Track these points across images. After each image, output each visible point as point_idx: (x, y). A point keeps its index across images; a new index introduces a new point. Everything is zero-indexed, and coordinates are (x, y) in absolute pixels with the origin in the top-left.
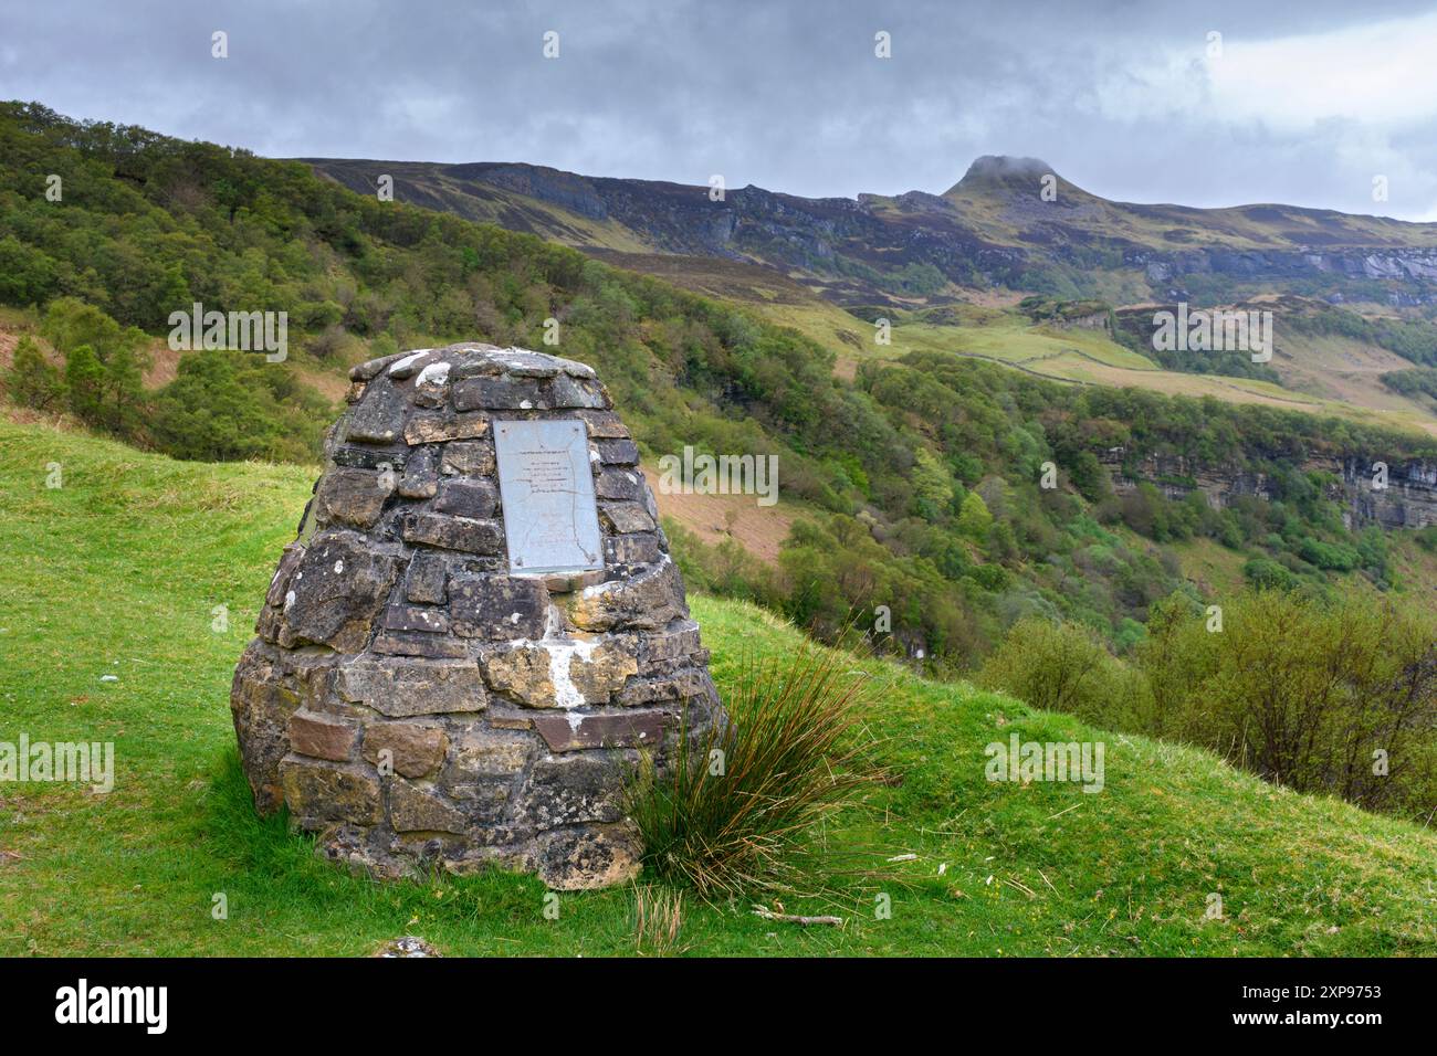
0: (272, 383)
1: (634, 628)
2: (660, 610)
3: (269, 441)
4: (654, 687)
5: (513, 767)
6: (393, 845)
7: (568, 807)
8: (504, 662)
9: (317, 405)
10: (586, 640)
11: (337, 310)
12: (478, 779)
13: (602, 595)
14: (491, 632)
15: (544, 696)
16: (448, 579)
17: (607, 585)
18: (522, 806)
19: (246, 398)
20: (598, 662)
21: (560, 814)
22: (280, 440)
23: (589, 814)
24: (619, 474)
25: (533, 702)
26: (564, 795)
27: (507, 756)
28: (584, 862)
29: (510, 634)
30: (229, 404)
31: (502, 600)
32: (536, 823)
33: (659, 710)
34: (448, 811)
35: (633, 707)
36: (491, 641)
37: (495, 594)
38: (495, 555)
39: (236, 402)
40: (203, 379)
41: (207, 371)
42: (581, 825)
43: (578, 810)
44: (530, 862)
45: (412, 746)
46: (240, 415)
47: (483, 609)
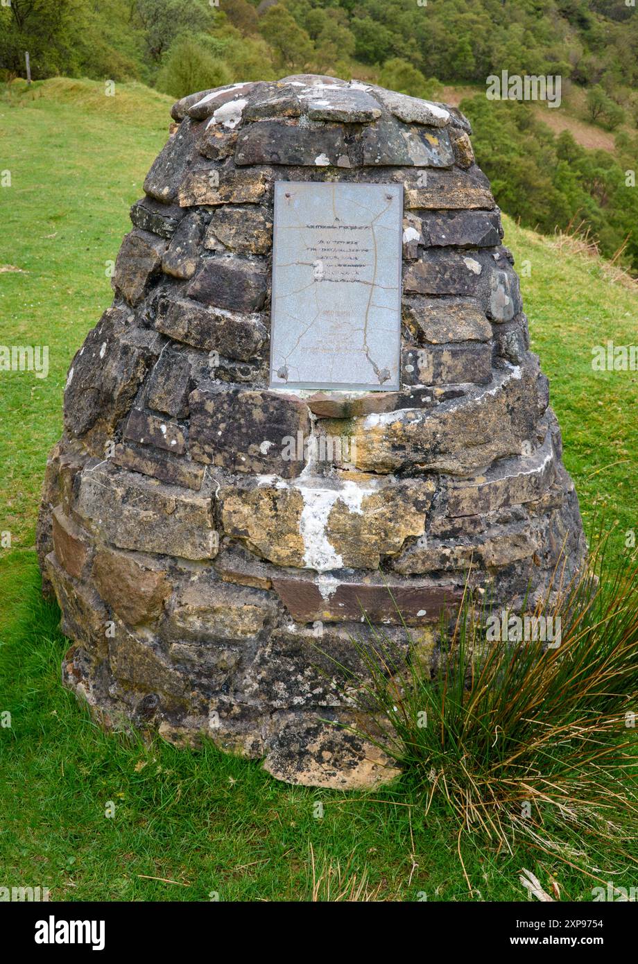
0: (517, 119)
1: (431, 472)
2: (473, 451)
3: (511, 158)
4: (447, 552)
5: (244, 632)
6: (112, 690)
7: (313, 687)
8: (245, 502)
9: (545, 135)
10: (360, 483)
11: (567, 68)
12: (202, 639)
13: (389, 426)
14: (236, 461)
15: (288, 552)
16: (192, 386)
17: (400, 414)
18: (254, 678)
19: (498, 129)
20: (371, 514)
21: (301, 694)
22: (519, 159)
23: (341, 699)
24: (452, 260)
25: (273, 558)
26: (308, 673)
27: (236, 618)
28: (327, 755)
29: (257, 466)
30: (488, 132)
31: (251, 423)
32: (270, 699)
33: (449, 583)
34: (164, 669)
35: (414, 576)
36: (235, 473)
37: (243, 413)
38: (253, 361)
39: (492, 131)
40: (473, 115)
41: (476, 109)
42: (328, 710)
43: (325, 692)
44: (255, 746)
45: (128, 586)
46: (494, 140)
47: (226, 431)
